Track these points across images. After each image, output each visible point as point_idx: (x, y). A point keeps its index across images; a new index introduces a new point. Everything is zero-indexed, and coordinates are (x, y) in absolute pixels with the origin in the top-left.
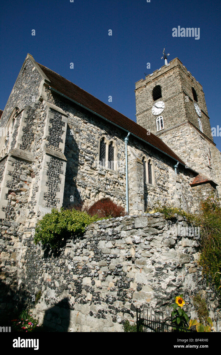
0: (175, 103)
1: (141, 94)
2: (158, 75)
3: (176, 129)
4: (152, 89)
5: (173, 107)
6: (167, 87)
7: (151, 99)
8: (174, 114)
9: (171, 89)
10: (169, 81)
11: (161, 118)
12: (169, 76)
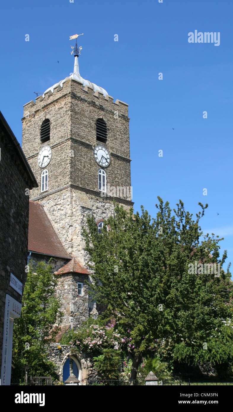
0: (62, 153)
1: (29, 127)
2: (49, 101)
3: (59, 193)
4: (41, 124)
5: (59, 159)
6: (56, 125)
7: (38, 140)
8: (59, 171)
9: (60, 129)
10: (59, 116)
11: (46, 172)
12: (61, 106)
